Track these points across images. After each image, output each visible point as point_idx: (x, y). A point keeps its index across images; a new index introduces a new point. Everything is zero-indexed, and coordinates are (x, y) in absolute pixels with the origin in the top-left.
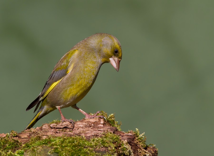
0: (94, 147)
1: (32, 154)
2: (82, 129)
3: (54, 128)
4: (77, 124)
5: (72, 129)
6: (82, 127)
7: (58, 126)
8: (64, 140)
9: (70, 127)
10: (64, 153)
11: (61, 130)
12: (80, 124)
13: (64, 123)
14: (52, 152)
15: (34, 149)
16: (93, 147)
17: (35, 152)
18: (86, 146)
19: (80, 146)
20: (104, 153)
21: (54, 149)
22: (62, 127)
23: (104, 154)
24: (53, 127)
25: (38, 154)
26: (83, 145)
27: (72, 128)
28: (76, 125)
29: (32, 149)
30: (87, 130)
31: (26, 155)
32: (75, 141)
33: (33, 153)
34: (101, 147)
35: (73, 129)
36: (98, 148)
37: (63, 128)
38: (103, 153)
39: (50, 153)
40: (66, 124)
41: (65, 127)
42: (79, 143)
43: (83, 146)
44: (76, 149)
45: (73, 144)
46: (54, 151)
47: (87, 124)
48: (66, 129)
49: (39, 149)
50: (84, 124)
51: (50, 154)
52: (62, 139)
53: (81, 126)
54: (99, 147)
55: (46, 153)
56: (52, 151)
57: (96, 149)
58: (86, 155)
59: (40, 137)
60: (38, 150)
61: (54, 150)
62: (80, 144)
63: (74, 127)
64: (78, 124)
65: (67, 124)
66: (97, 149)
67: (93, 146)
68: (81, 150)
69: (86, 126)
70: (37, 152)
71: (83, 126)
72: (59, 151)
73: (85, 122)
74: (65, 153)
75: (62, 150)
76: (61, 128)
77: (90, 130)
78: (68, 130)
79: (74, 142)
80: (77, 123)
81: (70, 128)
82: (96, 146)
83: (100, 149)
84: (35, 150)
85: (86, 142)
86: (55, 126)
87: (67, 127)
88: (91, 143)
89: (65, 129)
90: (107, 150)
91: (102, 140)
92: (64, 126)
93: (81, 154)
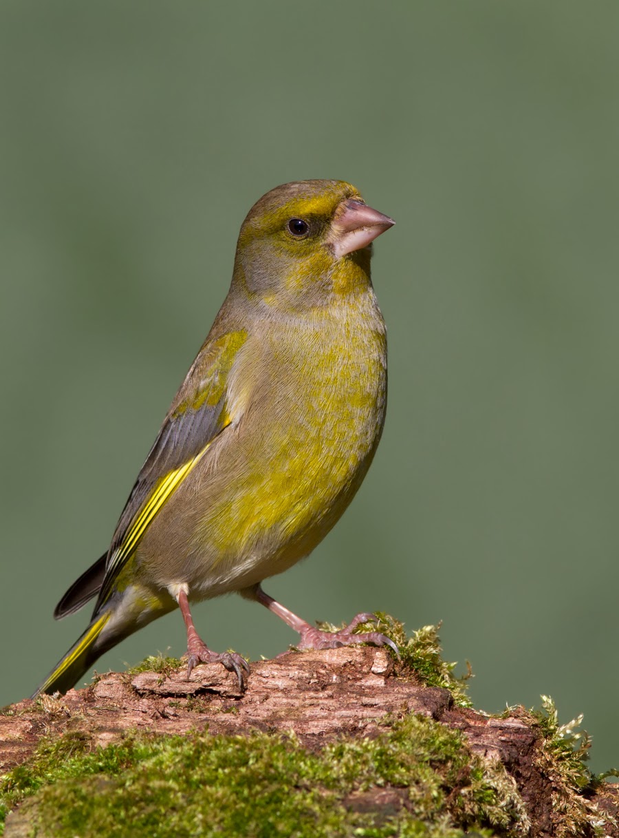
0: (343, 784)
1: (45, 821)
2: (285, 701)
3: (152, 692)
4: (261, 675)
5: (237, 698)
6: (286, 691)
7: (171, 685)
8: (198, 752)
9: (227, 689)
10: (200, 816)
11: (184, 702)
12: (275, 673)
13: (200, 672)
16: (334, 786)
18: (305, 779)
19: (275, 779)
20: (391, 815)
22: (187, 689)
23: (391, 818)
24: (147, 687)
26: (287, 773)
27: (239, 695)
28: (253, 681)
29: (46, 793)
30: (308, 702)
31: (16, 824)
32: (252, 755)
34: (375, 783)
35: (243, 701)
36: (361, 789)
37: (191, 695)
38: (386, 814)
40: (207, 674)
41: (202, 692)
42: (271, 766)
43: (288, 782)
44: (257, 793)
45: (243, 770)
47: (307, 675)
48: (209, 700)
50: (295, 673)
52: (188, 749)
53: (281, 683)
54: (364, 784)
57: (351, 793)
58: (306, 823)
59: (82, 739)
62: (272, 771)
63: (244, 690)
64: (265, 673)
65: (213, 673)
66: (355, 793)
67: (334, 779)
68: (279, 801)
69: (303, 686)
71: (291, 682)
73: (301, 667)
74: (203, 812)
75: (190, 802)
76: (184, 696)
77: (320, 701)
78: (217, 704)
79: (246, 763)
80: (258, 672)
81: (225, 692)
82: (349, 778)
83: (368, 795)
85: (305, 764)
86: (155, 687)
87: (214, 689)
88: (327, 768)
89: (201, 700)
90: (402, 801)
91: (381, 753)
92: (198, 686)
93: (281, 817)
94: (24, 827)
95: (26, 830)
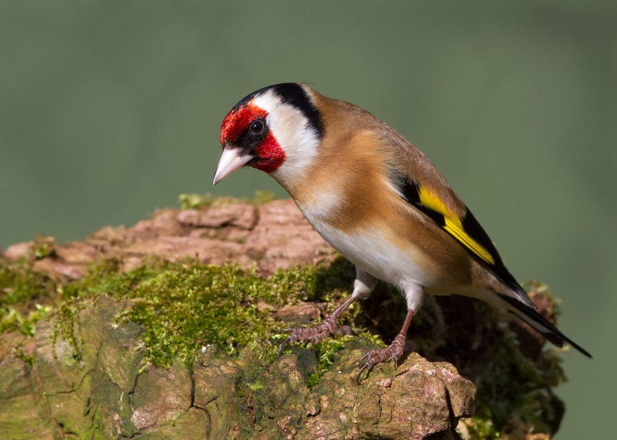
0: (279, 299)
1: (62, 326)
2: (280, 232)
3: (191, 225)
4: (270, 212)
6: (283, 224)
7: (205, 220)
9: (243, 223)
11: (212, 232)
12: (280, 210)
13: (224, 210)
14: (124, 318)
15: (70, 308)
16: (272, 301)
17: (72, 320)
18: (250, 296)
19: (226, 296)
20: (305, 323)
21: (133, 308)
22: (215, 222)
23: (305, 326)
24: (187, 220)
25: (80, 324)
26: (235, 293)
28: (264, 218)
29: (63, 307)
31: (43, 328)
32: (215, 278)
33: (66, 320)
35: (254, 231)
36: (290, 304)
37: (217, 227)
39: (117, 322)
40: (228, 211)
42: (226, 286)
43: (234, 299)
44: (211, 307)
46: (131, 316)
48: (229, 231)
49: (84, 308)
51: (115, 326)
54: (294, 299)
55: (107, 324)
56: (126, 315)
57: (283, 306)
58: (241, 330)
59: (116, 262)
60: (83, 312)
61: (132, 313)
62: (226, 290)
63: (256, 223)
64: (273, 210)
65: (232, 211)
66: (286, 306)
67: (273, 296)
68: (225, 314)
70: (78, 317)
72: (150, 316)
76: (212, 227)
78: (234, 234)
80: (268, 209)
81: (241, 225)
82: (284, 295)
83: (295, 307)
84: (73, 311)
86: (195, 221)
87: (234, 222)
88: (269, 288)
89: (224, 231)
92: (221, 221)
93: (223, 326)
94: (48, 331)
95: (49, 333)
